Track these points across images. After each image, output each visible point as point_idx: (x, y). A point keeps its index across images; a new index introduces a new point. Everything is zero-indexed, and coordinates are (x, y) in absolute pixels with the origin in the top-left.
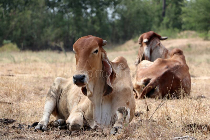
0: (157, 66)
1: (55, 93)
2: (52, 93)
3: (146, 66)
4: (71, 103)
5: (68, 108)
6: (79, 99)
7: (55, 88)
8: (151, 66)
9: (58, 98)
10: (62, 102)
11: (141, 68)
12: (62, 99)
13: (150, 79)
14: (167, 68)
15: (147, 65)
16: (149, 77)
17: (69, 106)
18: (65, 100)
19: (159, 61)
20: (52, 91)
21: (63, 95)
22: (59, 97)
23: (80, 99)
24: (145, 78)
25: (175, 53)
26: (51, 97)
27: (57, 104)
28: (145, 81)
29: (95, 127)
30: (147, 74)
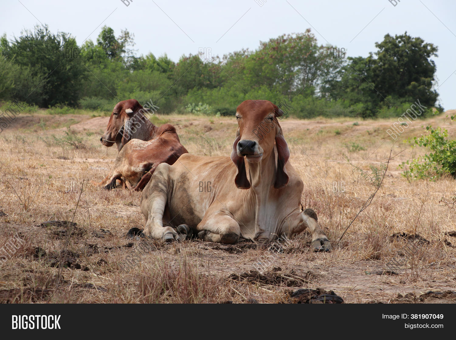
0: (157, 147)
1: (165, 186)
2: (160, 185)
3: (140, 147)
4: (197, 200)
5: (193, 206)
6: (213, 195)
7: (164, 179)
8: (148, 146)
9: (170, 193)
10: (180, 198)
11: (134, 149)
12: (178, 195)
13: (152, 164)
14: (172, 150)
15: (142, 145)
16: (151, 161)
17: (195, 205)
18: (185, 195)
19: (160, 140)
20: (161, 182)
21: (177, 189)
22: (171, 191)
23: (215, 194)
24: (145, 163)
25: (166, 131)
26: (161, 191)
27: (169, 201)
28: (145, 166)
29: (258, 234)
30: (147, 158)
